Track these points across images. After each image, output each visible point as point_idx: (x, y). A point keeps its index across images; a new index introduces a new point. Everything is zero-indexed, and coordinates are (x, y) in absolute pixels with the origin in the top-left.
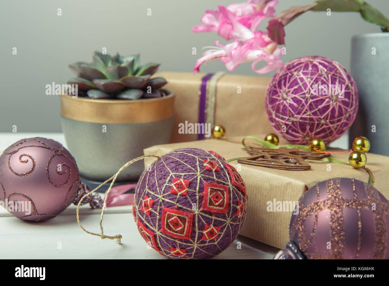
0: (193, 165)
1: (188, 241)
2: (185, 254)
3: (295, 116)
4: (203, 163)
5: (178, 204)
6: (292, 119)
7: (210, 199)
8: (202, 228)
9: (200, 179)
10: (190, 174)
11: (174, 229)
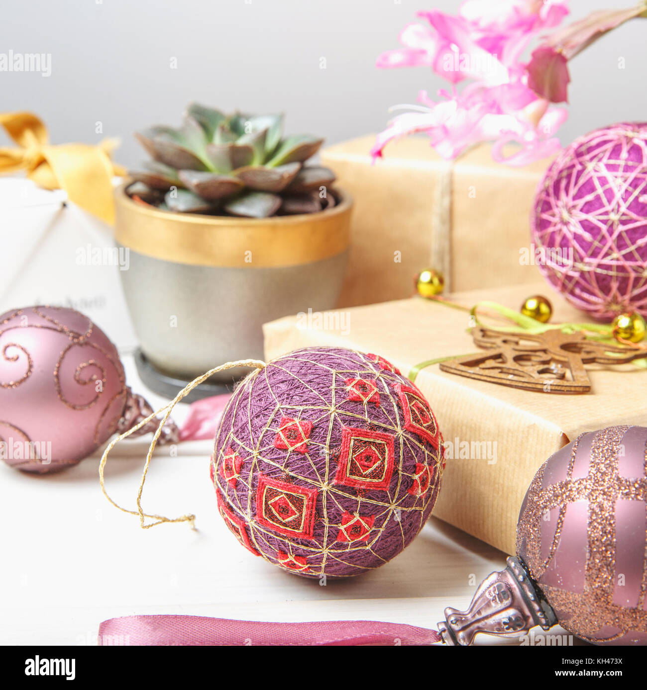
0: (323, 390)
1: (309, 542)
2: (307, 566)
3: (587, 260)
4: (345, 383)
5: (287, 471)
6: (580, 266)
7: (352, 460)
8: (336, 518)
9: (335, 420)
10: (315, 408)
11: (280, 518)
